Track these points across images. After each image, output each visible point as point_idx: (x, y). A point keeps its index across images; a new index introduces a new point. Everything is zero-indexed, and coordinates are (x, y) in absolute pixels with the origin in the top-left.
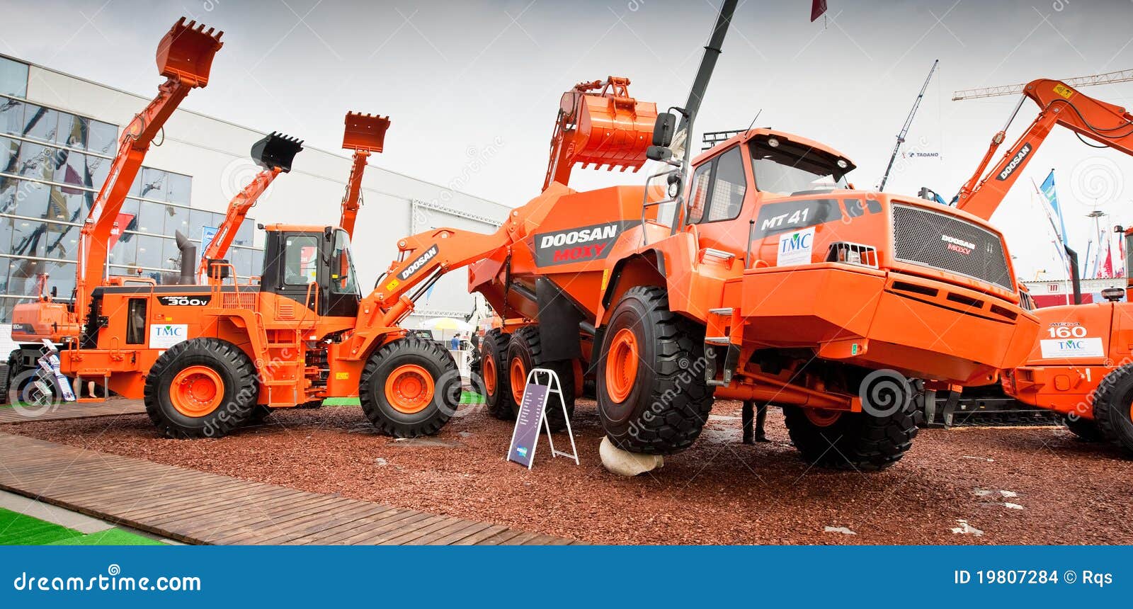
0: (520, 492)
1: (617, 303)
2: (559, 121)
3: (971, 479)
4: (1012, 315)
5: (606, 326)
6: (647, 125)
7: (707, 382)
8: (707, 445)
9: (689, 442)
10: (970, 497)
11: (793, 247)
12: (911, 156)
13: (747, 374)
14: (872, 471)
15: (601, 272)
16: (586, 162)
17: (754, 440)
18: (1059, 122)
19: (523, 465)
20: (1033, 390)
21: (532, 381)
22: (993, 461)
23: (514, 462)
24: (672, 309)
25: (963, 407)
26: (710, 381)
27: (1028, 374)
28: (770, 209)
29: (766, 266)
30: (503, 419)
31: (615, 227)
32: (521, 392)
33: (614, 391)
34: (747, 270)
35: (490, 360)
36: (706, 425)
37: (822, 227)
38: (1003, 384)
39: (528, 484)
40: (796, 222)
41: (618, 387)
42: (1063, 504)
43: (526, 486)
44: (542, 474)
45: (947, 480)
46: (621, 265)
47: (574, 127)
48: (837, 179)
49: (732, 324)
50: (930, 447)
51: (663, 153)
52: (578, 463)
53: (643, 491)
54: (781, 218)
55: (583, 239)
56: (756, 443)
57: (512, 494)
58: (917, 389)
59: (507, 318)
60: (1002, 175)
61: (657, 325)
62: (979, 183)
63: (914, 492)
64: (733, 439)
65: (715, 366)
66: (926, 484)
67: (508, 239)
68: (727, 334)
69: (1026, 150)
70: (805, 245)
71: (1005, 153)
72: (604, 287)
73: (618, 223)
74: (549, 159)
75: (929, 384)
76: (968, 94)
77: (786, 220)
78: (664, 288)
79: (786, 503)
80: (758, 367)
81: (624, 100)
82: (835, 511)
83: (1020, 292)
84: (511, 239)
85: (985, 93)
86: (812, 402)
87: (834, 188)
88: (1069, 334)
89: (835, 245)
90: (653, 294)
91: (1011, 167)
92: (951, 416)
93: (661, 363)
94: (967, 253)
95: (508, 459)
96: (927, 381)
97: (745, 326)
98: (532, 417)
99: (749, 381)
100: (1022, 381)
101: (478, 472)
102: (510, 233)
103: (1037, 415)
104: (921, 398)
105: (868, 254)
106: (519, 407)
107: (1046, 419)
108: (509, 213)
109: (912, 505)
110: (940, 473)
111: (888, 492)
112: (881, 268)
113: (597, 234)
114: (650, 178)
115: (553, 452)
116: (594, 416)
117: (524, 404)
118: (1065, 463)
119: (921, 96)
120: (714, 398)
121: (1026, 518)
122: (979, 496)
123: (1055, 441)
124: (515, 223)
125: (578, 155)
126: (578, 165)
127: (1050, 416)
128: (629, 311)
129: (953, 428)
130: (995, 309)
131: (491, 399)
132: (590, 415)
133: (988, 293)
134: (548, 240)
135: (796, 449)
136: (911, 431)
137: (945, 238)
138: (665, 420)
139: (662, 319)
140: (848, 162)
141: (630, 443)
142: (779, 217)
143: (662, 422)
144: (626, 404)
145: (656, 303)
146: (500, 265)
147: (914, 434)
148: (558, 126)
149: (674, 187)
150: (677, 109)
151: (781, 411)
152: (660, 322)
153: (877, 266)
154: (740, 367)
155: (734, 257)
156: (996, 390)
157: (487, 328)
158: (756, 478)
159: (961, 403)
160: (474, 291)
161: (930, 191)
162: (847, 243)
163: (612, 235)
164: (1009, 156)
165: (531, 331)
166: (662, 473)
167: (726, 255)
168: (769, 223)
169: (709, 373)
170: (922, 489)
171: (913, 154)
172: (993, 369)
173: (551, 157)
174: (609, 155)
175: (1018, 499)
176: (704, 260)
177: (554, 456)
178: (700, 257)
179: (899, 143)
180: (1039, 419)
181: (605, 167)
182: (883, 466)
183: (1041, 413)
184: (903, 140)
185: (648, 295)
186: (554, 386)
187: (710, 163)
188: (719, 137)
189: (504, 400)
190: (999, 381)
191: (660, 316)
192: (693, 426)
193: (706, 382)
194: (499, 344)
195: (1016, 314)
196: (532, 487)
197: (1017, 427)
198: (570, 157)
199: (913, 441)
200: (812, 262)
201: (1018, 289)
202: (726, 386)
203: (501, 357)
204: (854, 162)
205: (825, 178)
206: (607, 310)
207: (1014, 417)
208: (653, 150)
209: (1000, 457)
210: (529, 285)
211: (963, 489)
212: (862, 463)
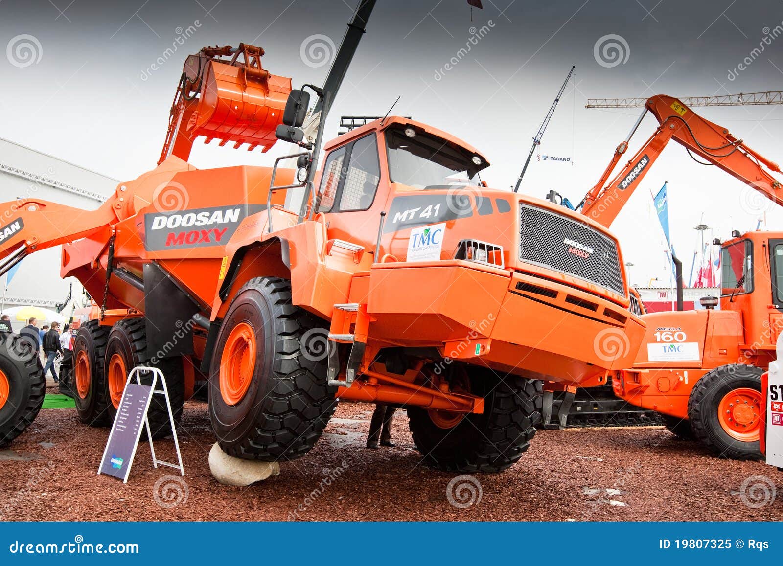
0: (111, 510)
1: (236, 295)
2: (181, 87)
3: (581, 479)
4: (622, 318)
5: (222, 320)
6: (279, 101)
7: (329, 383)
8: (328, 450)
9: (308, 446)
10: (579, 496)
11: (424, 242)
12: (545, 159)
13: (371, 374)
14: (491, 473)
15: (221, 260)
16: (210, 136)
17: (379, 444)
18: (674, 138)
19: (117, 479)
20: (638, 391)
21: (134, 381)
22: (602, 460)
23: (107, 475)
24: (295, 302)
25: (579, 408)
26: (332, 381)
27: (636, 375)
28: (403, 202)
29: (394, 260)
30: (96, 425)
31: (238, 211)
32: (119, 394)
33: (228, 391)
34: (376, 265)
35: (84, 357)
36: (327, 428)
37: (454, 224)
38: (614, 386)
39: (122, 500)
40: (428, 217)
41: (232, 387)
42: (659, 500)
43: (119, 503)
44: (139, 488)
45: (560, 480)
46: (242, 253)
47: (199, 96)
48: (471, 176)
49: (358, 321)
50: (547, 448)
51: (294, 133)
52: (183, 474)
53: (255, 502)
54: (413, 212)
55: (201, 221)
56: (379, 447)
57: (100, 513)
58: (536, 390)
59: (107, 308)
60: (623, 184)
61: (278, 320)
62: (603, 189)
63: (529, 493)
64: (357, 444)
65: (338, 364)
66: (541, 484)
67: (112, 218)
68: (352, 332)
69: (645, 161)
70: (435, 242)
71: (627, 163)
72: (222, 277)
73: (242, 207)
74: (167, 129)
75: (548, 386)
76: (599, 102)
77: (417, 214)
78: (288, 280)
79: (406, 509)
80: (383, 366)
81: (257, 71)
82: (453, 515)
83: (631, 297)
84: (117, 218)
85: (614, 103)
86: (436, 403)
87: (467, 185)
88: (671, 339)
89: (464, 243)
90: (276, 286)
91: (631, 177)
92: (566, 416)
93: (281, 361)
94: (586, 257)
95: (99, 473)
96: (546, 383)
97: (371, 323)
98: (131, 422)
99: (373, 381)
100: (630, 383)
101: (60, 489)
102: (116, 211)
103: (642, 416)
104: (540, 398)
105: (495, 252)
106: (117, 410)
107: (650, 420)
108: (116, 187)
109: (525, 506)
110: (554, 474)
111: (505, 494)
112: (506, 268)
113: (218, 217)
114: (278, 160)
115: (155, 461)
116: (204, 420)
117: (122, 408)
118: (663, 461)
119: (557, 100)
120: (338, 399)
121: (626, 515)
122: (587, 495)
123: (656, 440)
124: (122, 199)
125: (201, 128)
126: (201, 139)
127: (653, 416)
128: (248, 303)
129: (568, 429)
130: (608, 312)
131: (84, 403)
132: (200, 420)
133: (603, 297)
134: (160, 221)
135: (418, 453)
136: (529, 432)
137: (567, 241)
138: (282, 423)
139: (283, 313)
140: (482, 159)
141: (243, 449)
142: (411, 211)
143: (280, 426)
144: (239, 407)
145: (278, 296)
146: (101, 246)
147: (531, 436)
148: (180, 92)
149: (304, 171)
150: (312, 87)
151: (405, 413)
152: (282, 317)
153: (503, 266)
154: (364, 367)
155: (363, 251)
156: (607, 391)
157: (83, 317)
158: (376, 484)
159: (576, 404)
160: (68, 275)
161: (557, 194)
162: (476, 241)
163: (235, 219)
164: (631, 166)
165: (135, 323)
166: (278, 481)
167: (355, 247)
168: (401, 217)
169: (331, 372)
170: (537, 490)
171: (547, 157)
172: (604, 370)
173: (170, 127)
174: (237, 131)
175: (621, 497)
176: (331, 252)
177: (156, 466)
178: (328, 249)
179: (535, 145)
180: (644, 419)
181: (231, 143)
182: (502, 468)
183: (646, 414)
184: (539, 143)
185: (270, 286)
186: (159, 386)
187: (344, 149)
188: (357, 122)
189: (99, 404)
190: (610, 382)
191: (282, 309)
192: (313, 429)
193: (327, 381)
194: (96, 338)
195: (626, 318)
196: (127, 504)
197: (625, 428)
198: (192, 128)
199: (530, 442)
200: (442, 258)
201: (629, 294)
202: (349, 386)
203: (98, 353)
204: (488, 160)
205: (460, 173)
206: (224, 302)
207: (623, 418)
208: (283, 129)
209: (608, 457)
210: (136, 271)
211: (573, 489)
212: (482, 465)
